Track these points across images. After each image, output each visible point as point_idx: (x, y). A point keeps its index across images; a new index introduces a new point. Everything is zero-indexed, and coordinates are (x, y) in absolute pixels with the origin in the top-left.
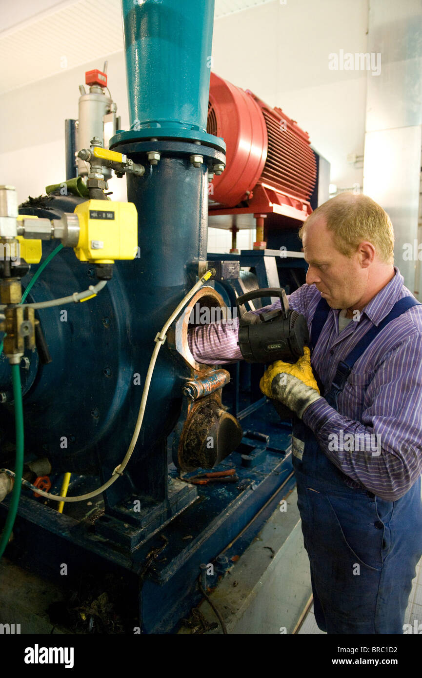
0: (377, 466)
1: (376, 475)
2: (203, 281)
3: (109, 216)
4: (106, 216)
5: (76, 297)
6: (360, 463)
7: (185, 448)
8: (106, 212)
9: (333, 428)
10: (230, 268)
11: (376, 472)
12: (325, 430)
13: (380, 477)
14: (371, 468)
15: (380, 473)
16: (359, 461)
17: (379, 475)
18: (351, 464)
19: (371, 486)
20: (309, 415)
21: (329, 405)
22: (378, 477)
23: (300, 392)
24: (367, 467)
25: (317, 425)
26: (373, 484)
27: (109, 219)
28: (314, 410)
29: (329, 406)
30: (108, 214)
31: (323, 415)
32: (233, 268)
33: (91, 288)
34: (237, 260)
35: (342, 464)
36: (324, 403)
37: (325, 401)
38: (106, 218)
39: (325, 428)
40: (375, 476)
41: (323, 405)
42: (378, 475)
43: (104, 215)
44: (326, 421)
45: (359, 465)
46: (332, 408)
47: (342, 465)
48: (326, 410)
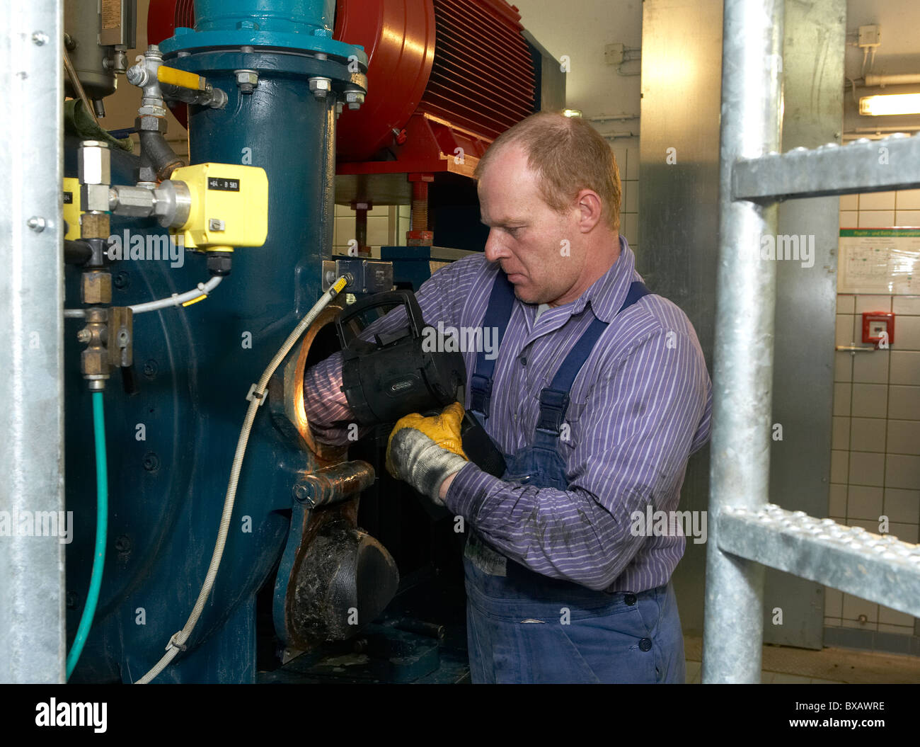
0: (583, 543)
1: (584, 556)
2: (333, 293)
3: (233, 185)
4: (229, 185)
5: (175, 299)
6: (558, 548)
7: (297, 597)
8: (229, 181)
9: (499, 504)
10: (378, 272)
11: (584, 553)
12: (487, 511)
13: (591, 558)
14: (576, 548)
15: (590, 552)
16: (556, 544)
17: (589, 555)
18: (544, 553)
19: (580, 576)
20: (456, 495)
21: (483, 470)
22: (587, 558)
23: (430, 458)
24: (569, 549)
25: (472, 507)
26: (583, 572)
27: (233, 190)
28: (463, 484)
29: (482, 473)
30: (231, 183)
31: (477, 489)
32: (382, 272)
33: (201, 286)
34: (389, 261)
35: (526, 558)
36: (475, 469)
37: (475, 466)
38: (229, 189)
39: (485, 508)
40: (583, 558)
41: (474, 474)
42: (587, 555)
43: (226, 184)
44: (485, 497)
45: (557, 551)
46: (489, 475)
47: (527, 560)
48: (481, 479)
